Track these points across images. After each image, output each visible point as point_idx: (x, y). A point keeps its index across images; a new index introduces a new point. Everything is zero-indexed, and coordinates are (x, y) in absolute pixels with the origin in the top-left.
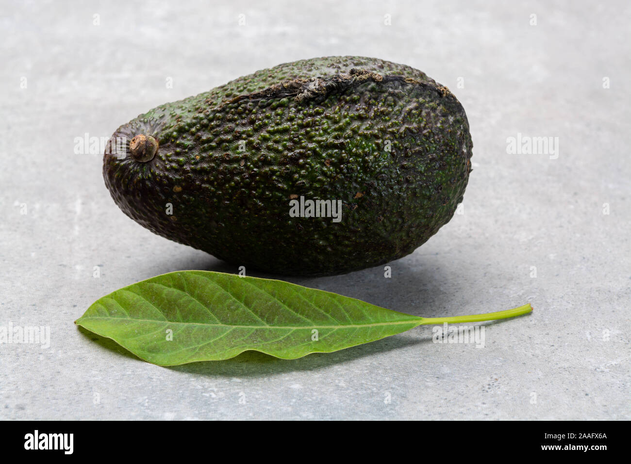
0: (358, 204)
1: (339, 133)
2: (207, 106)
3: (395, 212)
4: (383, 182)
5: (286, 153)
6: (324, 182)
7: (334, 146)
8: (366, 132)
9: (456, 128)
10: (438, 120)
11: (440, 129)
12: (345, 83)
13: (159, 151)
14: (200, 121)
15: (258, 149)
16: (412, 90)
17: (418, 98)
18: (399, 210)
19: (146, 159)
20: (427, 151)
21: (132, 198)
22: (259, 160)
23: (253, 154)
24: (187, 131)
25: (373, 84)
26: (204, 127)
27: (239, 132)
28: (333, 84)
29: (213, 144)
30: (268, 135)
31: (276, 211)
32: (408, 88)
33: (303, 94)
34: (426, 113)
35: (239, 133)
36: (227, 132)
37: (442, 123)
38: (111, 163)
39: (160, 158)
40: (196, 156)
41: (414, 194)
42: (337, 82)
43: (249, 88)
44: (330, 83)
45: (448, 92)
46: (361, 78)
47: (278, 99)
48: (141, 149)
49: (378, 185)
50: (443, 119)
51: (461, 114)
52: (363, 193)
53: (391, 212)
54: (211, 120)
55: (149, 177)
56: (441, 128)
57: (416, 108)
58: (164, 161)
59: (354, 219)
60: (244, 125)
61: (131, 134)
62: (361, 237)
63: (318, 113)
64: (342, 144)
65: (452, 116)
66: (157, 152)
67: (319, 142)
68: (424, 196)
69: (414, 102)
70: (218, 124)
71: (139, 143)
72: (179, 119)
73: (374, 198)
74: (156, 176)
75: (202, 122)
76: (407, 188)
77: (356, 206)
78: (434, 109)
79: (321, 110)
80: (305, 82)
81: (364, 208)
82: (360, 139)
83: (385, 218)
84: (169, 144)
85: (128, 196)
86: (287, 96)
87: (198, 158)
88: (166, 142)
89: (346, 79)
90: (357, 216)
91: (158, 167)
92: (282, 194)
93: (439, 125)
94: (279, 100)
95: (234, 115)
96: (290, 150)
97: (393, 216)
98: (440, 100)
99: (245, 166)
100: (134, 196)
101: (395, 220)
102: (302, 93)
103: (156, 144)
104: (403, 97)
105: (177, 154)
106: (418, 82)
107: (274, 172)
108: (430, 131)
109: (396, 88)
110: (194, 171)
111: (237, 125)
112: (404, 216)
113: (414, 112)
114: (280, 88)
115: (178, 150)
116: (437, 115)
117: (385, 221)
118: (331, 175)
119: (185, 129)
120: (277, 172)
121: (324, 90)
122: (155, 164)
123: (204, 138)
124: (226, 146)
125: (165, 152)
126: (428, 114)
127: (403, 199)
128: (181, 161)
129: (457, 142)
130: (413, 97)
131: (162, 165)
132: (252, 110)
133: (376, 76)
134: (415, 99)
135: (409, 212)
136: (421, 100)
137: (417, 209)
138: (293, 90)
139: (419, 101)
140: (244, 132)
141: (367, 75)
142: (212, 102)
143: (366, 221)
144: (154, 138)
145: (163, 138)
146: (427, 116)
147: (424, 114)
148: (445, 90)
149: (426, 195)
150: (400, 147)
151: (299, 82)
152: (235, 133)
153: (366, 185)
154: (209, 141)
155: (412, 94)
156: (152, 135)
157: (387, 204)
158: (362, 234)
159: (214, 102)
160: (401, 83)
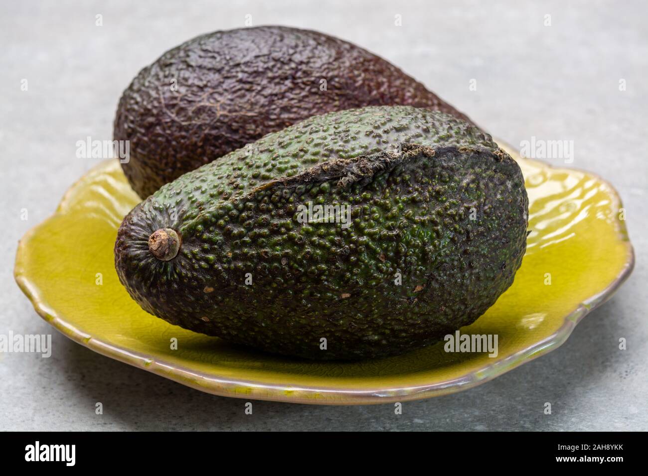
0: (418, 298)
1: (393, 222)
2: (232, 189)
3: (457, 300)
4: (445, 272)
5: (333, 249)
6: (380, 280)
7: (389, 239)
8: (423, 219)
9: (515, 193)
10: (498, 190)
11: (500, 201)
12: (394, 162)
13: (183, 247)
14: (229, 212)
15: (302, 246)
16: (466, 160)
17: (473, 168)
18: (462, 298)
19: (169, 257)
20: (489, 230)
21: (155, 299)
22: (304, 257)
23: (296, 252)
24: (215, 224)
25: (425, 160)
26: (235, 220)
27: (276, 225)
28: (381, 166)
29: (247, 239)
30: (311, 229)
31: (326, 311)
32: (463, 158)
33: (347, 178)
34: (484, 184)
35: (277, 227)
36: (261, 225)
37: (501, 194)
38: (128, 262)
39: (185, 256)
40: (228, 253)
41: (478, 278)
42: (385, 162)
43: (278, 166)
44: (377, 163)
45: (505, 156)
46: (411, 155)
47: (318, 184)
48: (164, 249)
49: (440, 276)
50: (502, 187)
51: (518, 175)
52: (423, 285)
53: (454, 302)
54: (241, 211)
55: (174, 278)
56: (501, 199)
57: (473, 181)
58: (191, 260)
59: (413, 313)
60: (281, 217)
61: (147, 226)
62: (420, 328)
63: (365, 200)
64: (398, 235)
65: (510, 181)
66: (180, 248)
67: (371, 235)
68: (487, 278)
69: (470, 175)
70: (250, 215)
71: (161, 243)
72: (200, 207)
73: (435, 289)
74: (183, 277)
75: (230, 213)
76: (471, 274)
77: (416, 300)
78: (491, 178)
79: (369, 196)
80: (347, 164)
81: (424, 301)
82: (417, 227)
83: (446, 307)
84: (194, 238)
85: (151, 298)
86: (328, 180)
87: (230, 255)
88: (190, 236)
89: (395, 158)
90: (416, 310)
91: (184, 267)
92: (332, 293)
93: (499, 196)
94: (320, 185)
95: (268, 204)
96: (339, 245)
97: (456, 304)
98: (496, 166)
99: (288, 264)
100: (158, 298)
101: (457, 307)
102: (346, 176)
103: (178, 239)
104: (458, 170)
105: (205, 251)
106: (472, 150)
107: (322, 272)
108: (491, 206)
109: (450, 160)
110: (228, 270)
111: (272, 217)
112: (466, 303)
113: (471, 186)
114: (319, 172)
115: (206, 246)
116: (495, 185)
117: (447, 310)
118: (387, 270)
119: (211, 221)
120: (325, 271)
121: (371, 172)
122: (181, 263)
123: (236, 232)
124: (263, 242)
125: (191, 248)
126: (486, 185)
127: (467, 286)
128: (210, 260)
129: (518, 211)
130: (468, 168)
131: (189, 264)
132: (289, 198)
133: (428, 151)
134: (471, 170)
135: (472, 297)
136: (478, 170)
137: (480, 292)
138: (335, 173)
139: (475, 171)
140: (283, 225)
141: (417, 150)
142: (238, 185)
143: (427, 313)
144: (175, 230)
145: (186, 231)
146: (485, 188)
147: (482, 186)
148: (502, 154)
149: (490, 277)
150: (461, 231)
151: (341, 164)
152: (272, 226)
153: (427, 278)
154: (241, 235)
155: (468, 164)
156: (172, 226)
157: (450, 294)
158: (421, 325)
159: (241, 185)
160: (455, 154)
